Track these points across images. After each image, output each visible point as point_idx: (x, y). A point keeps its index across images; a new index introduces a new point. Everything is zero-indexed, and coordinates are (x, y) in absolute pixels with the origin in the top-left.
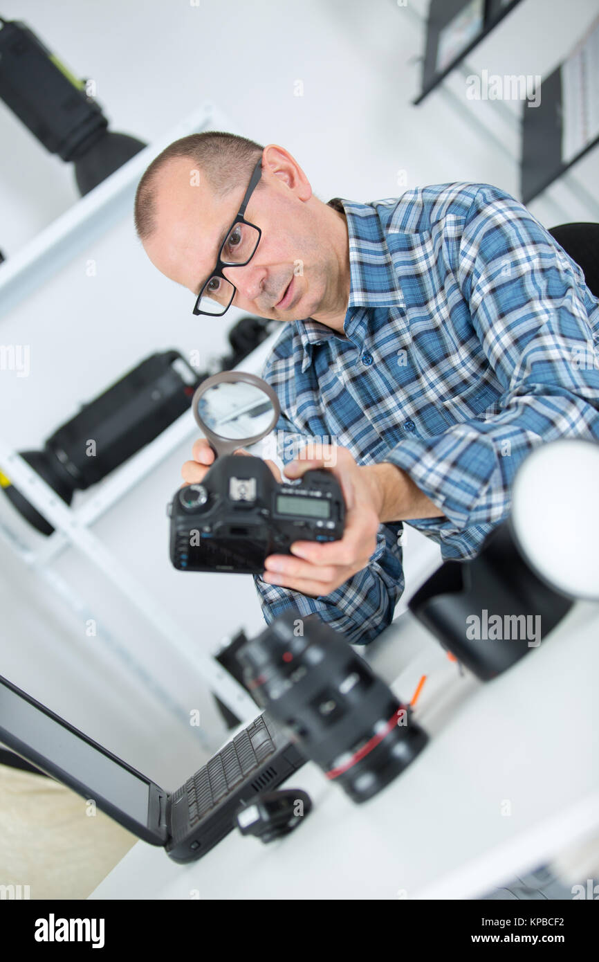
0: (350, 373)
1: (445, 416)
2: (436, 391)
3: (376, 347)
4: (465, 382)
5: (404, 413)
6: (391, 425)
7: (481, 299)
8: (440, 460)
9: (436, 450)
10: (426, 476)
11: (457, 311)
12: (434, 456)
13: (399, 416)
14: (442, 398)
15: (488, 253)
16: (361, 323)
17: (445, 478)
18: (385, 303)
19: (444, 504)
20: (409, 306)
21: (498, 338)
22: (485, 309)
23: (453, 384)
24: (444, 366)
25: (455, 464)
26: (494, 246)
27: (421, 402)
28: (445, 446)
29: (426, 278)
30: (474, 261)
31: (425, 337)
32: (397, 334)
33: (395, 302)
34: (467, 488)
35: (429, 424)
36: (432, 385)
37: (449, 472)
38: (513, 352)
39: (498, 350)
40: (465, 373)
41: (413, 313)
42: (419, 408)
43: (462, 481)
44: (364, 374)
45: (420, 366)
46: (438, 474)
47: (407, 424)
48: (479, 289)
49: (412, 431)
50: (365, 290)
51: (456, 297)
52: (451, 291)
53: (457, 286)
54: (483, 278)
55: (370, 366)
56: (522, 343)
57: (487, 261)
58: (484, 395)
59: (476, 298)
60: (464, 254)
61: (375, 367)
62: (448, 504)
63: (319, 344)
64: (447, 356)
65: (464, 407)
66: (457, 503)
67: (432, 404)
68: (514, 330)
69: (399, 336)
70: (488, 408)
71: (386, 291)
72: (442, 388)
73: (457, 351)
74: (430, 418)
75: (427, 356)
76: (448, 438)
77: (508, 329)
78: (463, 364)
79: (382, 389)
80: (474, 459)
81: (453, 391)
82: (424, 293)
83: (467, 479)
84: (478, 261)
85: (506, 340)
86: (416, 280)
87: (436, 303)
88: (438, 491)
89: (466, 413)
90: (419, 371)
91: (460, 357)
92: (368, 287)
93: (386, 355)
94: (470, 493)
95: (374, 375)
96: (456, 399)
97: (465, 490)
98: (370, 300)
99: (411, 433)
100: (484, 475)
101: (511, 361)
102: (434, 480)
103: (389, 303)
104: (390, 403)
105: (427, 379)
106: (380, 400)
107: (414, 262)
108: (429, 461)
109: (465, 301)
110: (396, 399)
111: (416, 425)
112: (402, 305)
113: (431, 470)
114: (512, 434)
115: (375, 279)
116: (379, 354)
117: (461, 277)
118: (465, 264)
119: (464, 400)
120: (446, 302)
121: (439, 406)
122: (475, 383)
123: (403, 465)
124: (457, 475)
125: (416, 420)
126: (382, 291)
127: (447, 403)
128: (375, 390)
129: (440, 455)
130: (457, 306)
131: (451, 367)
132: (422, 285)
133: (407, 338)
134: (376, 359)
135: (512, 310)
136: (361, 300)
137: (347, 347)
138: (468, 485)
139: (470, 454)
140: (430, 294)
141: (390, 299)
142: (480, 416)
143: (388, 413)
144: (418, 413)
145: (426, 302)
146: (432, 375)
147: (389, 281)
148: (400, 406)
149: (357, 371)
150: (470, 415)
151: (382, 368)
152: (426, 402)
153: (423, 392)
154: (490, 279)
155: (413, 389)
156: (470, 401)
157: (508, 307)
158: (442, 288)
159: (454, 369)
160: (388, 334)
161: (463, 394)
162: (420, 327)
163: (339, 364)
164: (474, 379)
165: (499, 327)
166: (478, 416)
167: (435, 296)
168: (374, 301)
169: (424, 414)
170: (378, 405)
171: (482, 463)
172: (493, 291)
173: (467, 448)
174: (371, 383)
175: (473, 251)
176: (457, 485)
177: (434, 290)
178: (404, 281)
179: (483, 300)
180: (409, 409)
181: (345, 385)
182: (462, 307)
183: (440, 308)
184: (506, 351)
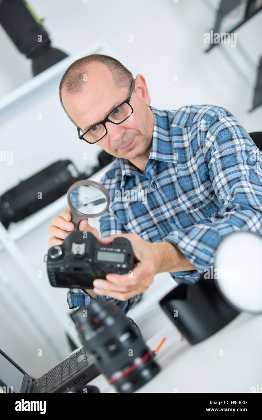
1: (190, 218)
2: (186, 205)
3: (158, 180)
4: (201, 202)
5: (170, 214)
6: (163, 219)
8: (192, 239)
9: (190, 234)
12: (189, 237)
13: (167, 215)
14: (189, 209)
15: (221, 140)
16: (153, 168)
17: (196, 248)
18: (167, 160)
20: (178, 163)
21: (220, 180)
22: (216, 166)
23: (194, 203)
24: (191, 194)
25: (200, 241)
26: (224, 137)
27: (178, 209)
28: (194, 233)
29: (187, 150)
30: (213, 143)
31: (183, 179)
32: (170, 176)
33: (172, 160)
34: (206, 252)
35: (182, 220)
36: (184, 202)
37: (197, 244)
38: (226, 187)
39: (219, 185)
40: (201, 198)
41: (180, 166)
42: (177, 212)
43: (204, 249)
44: (152, 193)
45: (178, 192)
46: (192, 246)
47: (171, 219)
48: (214, 157)
49: (173, 223)
50: (158, 152)
51: (201, 160)
52: (199, 157)
53: (202, 155)
54: (217, 151)
55: (155, 189)
56: (231, 183)
57: (220, 144)
58: (211, 208)
59: (213, 160)
60: (208, 139)
61: (157, 190)
63: (131, 176)
64: (193, 188)
65: (200, 214)
66: (202, 260)
67: (184, 211)
69: (171, 177)
70: (212, 215)
71: (168, 154)
72: (189, 204)
73: (199, 186)
74: (182, 218)
76: (195, 229)
77: (226, 176)
78: (201, 193)
79: (160, 202)
80: (209, 238)
81: (194, 206)
82: (186, 157)
83: (207, 248)
84: (216, 143)
85: (224, 181)
86: (182, 150)
87: (191, 162)
88: (192, 254)
89: (201, 217)
90: (178, 195)
91: (200, 190)
92: (160, 151)
93: (163, 185)
94: (208, 255)
95: (156, 194)
96: (196, 210)
98: (160, 157)
100: (215, 246)
101: (225, 192)
103: (169, 160)
104: (164, 208)
105: (182, 199)
106: (159, 206)
107: (183, 142)
108: (186, 240)
109: (207, 162)
110: (167, 207)
111: (175, 220)
112: (175, 162)
113: (188, 244)
114: (226, 227)
115: (163, 147)
116: (160, 184)
117: (205, 151)
118: (208, 144)
119: (200, 210)
120: (196, 162)
121: (187, 212)
122: (207, 202)
124: (201, 246)
125: (175, 218)
126: (166, 154)
127: (192, 211)
128: (156, 201)
129: (192, 237)
130: (201, 164)
131: (195, 194)
132: (185, 153)
133: (174, 178)
134: (158, 186)
135: (229, 167)
136: (156, 156)
137: (144, 179)
139: (207, 236)
140: (188, 158)
141: (170, 158)
142: (208, 218)
143: (162, 213)
144: (177, 214)
145: (186, 162)
146: (184, 197)
147: (170, 150)
148: (168, 210)
150: (203, 218)
151: (160, 191)
152: (180, 210)
154: (220, 152)
155: (174, 203)
156: (204, 211)
157: (227, 166)
158: (194, 155)
159: (196, 196)
160: (165, 175)
161: (200, 207)
162: (182, 173)
163: (140, 186)
164: (206, 200)
165: (221, 174)
166: (207, 219)
167: (191, 159)
168: (162, 158)
169: (179, 215)
170: (158, 209)
171: (214, 240)
172: (221, 158)
173: (206, 233)
174: (155, 198)
175: (213, 139)
176: (201, 251)
177: (190, 156)
178: (177, 150)
180: (172, 212)
182: (205, 165)
183: (193, 165)
184: (223, 187)
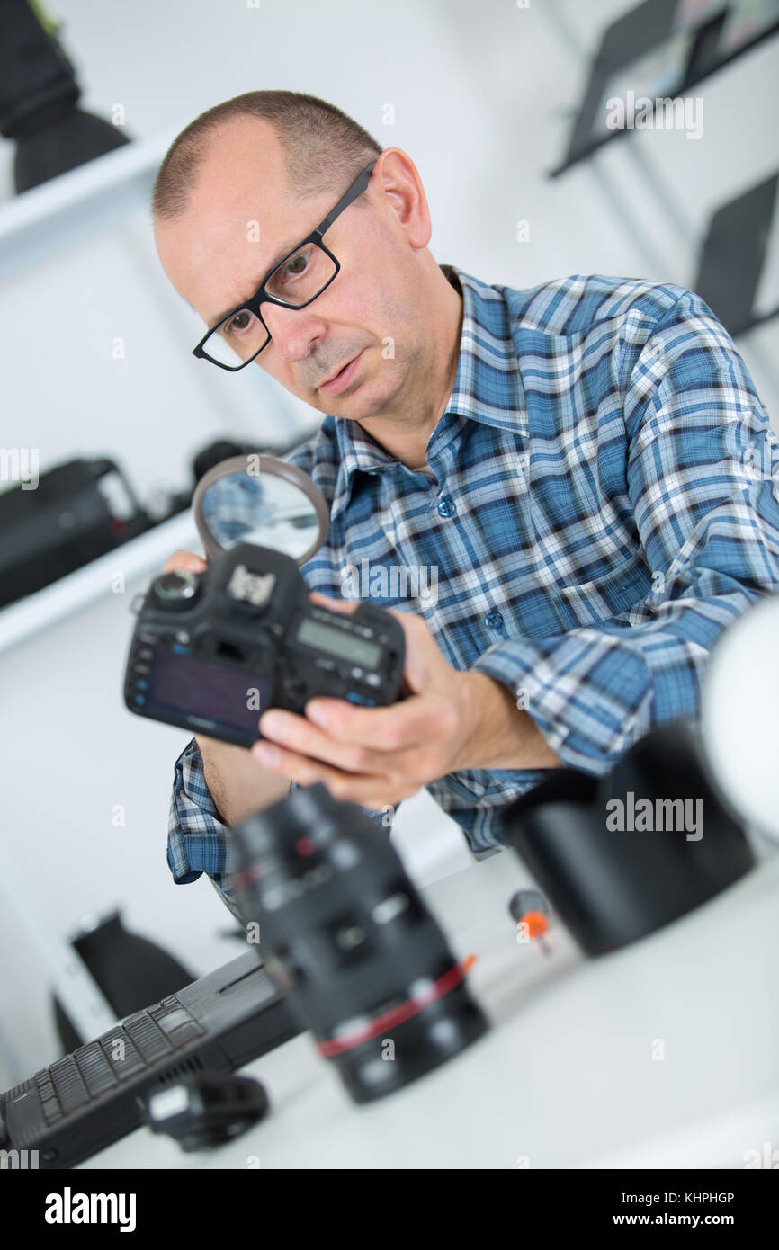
0: (412, 527)
1: (561, 611)
2: (554, 571)
3: (465, 490)
4: (605, 561)
5: (490, 599)
6: (466, 614)
7: (653, 438)
8: (562, 673)
9: (556, 657)
10: (541, 695)
11: (611, 450)
12: (552, 667)
13: (480, 604)
14: (561, 583)
15: (683, 379)
16: (450, 446)
17: (572, 700)
18: (500, 423)
19: (565, 742)
20: (534, 435)
21: (666, 497)
22: (656, 453)
23: (583, 562)
24: (575, 533)
25: (586, 679)
26: (695, 372)
27: (522, 585)
28: (568, 653)
29: (565, 401)
30: (658, 383)
31: (551, 484)
32: (505, 476)
33: (515, 426)
34: (604, 717)
35: (528, 622)
36: (549, 560)
37: (577, 690)
38: (685, 522)
39: (661, 513)
40: (608, 545)
41: (538, 446)
42: (516, 595)
43: (598, 707)
44: (437, 529)
45: (535, 528)
46: (559, 693)
47: (492, 616)
48: (655, 424)
49: (497, 629)
50: (475, 396)
51: (614, 429)
52: (608, 419)
53: (621, 412)
54: (665, 411)
55: (448, 519)
56: (701, 511)
57: (678, 390)
58: (633, 583)
59: (646, 436)
60: (644, 370)
61: (457, 521)
62: (573, 741)
63: (374, 473)
64: (582, 517)
65: (597, 602)
66: (587, 740)
67: (543, 590)
68: (695, 491)
69: (507, 479)
70: (636, 605)
71: (504, 408)
72: (563, 566)
73: (600, 510)
74: (531, 613)
75: (550, 513)
76: (571, 642)
77: (687, 487)
78: (609, 531)
79: (462, 559)
80: (616, 673)
81: (582, 574)
82: (557, 420)
83: (605, 703)
84: (665, 385)
85: (679, 502)
86: (549, 402)
87: (576, 434)
88: (559, 719)
89: (598, 611)
90: (532, 536)
91: (604, 520)
92: (480, 394)
93: (480, 504)
94: (608, 725)
95: (452, 534)
96: (587, 587)
97: (601, 720)
98: (480, 412)
99: (495, 632)
100: (632, 698)
101: (678, 533)
102: (553, 702)
103: (506, 424)
104: (471, 580)
105: (544, 550)
106: (456, 573)
107: (552, 376)
108: (544, 673)
109: (628, 438)
110: (481, 576)
111: (506, 621)
112: (523, 433)
113: (548, 687)
114: (667, 645)
115: (491, 386)
116: (468, 502)
117: (630, 402)
118: (643, 384)
119: (600, 590)
120: (594, 435)
121: (554, 594)
122: (622, 565)
123: (504, 676)
124: (589, 697)
125: (507, 614)
126: (497, 406)
127: (570, 590)
128: (450, 557)
129: (561, 666)
130: (615, 441)
131: (586, 536)
132: (556, 409)
133: (520, 485)
134: (460, 506)
135: (699, 463)
136: (468, 407)
137: (413, 487)
138: (606, 713)
139: (609, 666)
140: (567, 421)
141: (509, 420)
142: (620, 617)
143: (465, 596)
144: (513, 602)
145: (559, 433)
146: (552, 544)
147: (509, 395)
148: (485, 588)
149: (424, 523)
150: (604, 613)
151: (468, 524)
152: (532, 585)
153: (531, 569)
154: (676, 415)
155: (517, 561)
156: (611, 592)
157: (693, 458)
158: (591, 413)
159: (592, 539)
160: (490, 473)
161: (601, 580)
162: (548, 468)
163: (396, 509)
164: (622, 558)
165: (672, 482)
166: (616, 617)
167: (576, 424)
168: (486, 415)
169: (522, 605)
170: (452, 581)
171: (628, 680)
172: (676, 432)
173: (604, 657)
174: (445, 545)
175: (658, 369)
176: (588, 711)
177: (575, 416)
178: (532, 398)
179: (656, 440)
180: (498, 595)
181: (399, 545)
182: (622, 446)
183: (580, 444)
184: (673, 518)
